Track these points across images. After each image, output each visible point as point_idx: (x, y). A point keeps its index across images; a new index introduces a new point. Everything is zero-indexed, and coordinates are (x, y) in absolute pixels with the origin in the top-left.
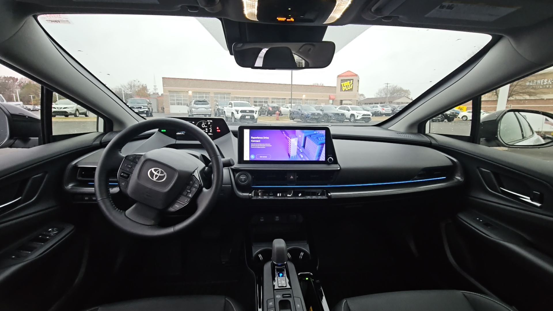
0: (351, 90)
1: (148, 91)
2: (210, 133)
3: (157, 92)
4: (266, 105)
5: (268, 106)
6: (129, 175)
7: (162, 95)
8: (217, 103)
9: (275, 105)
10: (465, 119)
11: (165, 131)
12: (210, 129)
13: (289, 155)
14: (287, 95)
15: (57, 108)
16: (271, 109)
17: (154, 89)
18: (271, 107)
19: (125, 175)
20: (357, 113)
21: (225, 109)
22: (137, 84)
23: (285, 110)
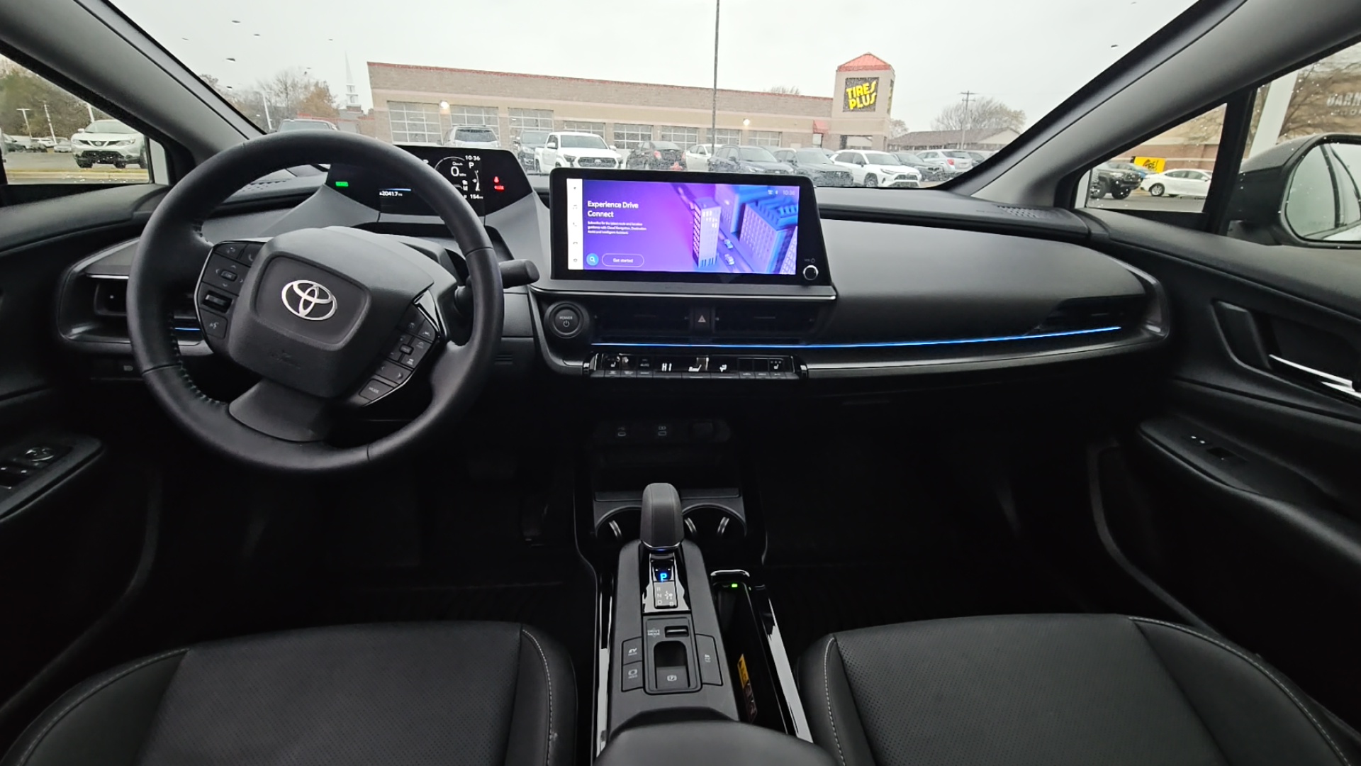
0: (871, 107)
1: (335, 100)
2: (476, 193)
3: (356, 104)
4: (647, 145)
5: (652, 146)
6: (231, 300)
7: (371, 111)
8: (518, 138)
9: (671, 145)
10: (1158, 194)
11: (345, 184)
12: (475, 181)
13: (696, 258)
14: (700, 118)
15: (93, 142)
16: (659, 156)
17: (347, 95)
18: (660, 151)
19: (216, 300)
20: (882, 170)
21: (538, 154)
22: (302, 81)
23: (696, 158)
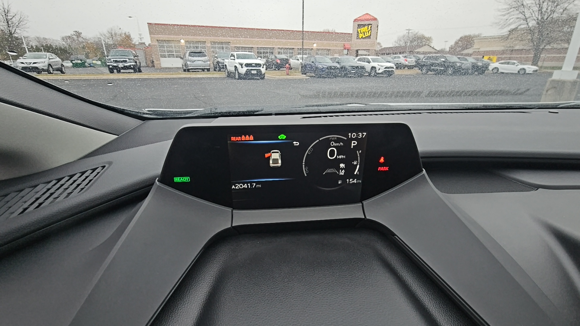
0: (369, 37)
1: (133, 40)
3: (143, 41)
4: (273, 57)
5: (276, 57)
7: (149, 45)
8: (216, 55)
9: (283, 56)
10: (495, 72)
14: (297, 44)
15: (26, 63)
16: (279, 62)
17: (139, 38)
18: (279, 59)
20: (378, 65)
21: (226, 62)
22: (119, 32)
23: (295, 62)
